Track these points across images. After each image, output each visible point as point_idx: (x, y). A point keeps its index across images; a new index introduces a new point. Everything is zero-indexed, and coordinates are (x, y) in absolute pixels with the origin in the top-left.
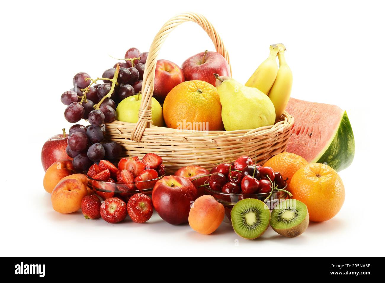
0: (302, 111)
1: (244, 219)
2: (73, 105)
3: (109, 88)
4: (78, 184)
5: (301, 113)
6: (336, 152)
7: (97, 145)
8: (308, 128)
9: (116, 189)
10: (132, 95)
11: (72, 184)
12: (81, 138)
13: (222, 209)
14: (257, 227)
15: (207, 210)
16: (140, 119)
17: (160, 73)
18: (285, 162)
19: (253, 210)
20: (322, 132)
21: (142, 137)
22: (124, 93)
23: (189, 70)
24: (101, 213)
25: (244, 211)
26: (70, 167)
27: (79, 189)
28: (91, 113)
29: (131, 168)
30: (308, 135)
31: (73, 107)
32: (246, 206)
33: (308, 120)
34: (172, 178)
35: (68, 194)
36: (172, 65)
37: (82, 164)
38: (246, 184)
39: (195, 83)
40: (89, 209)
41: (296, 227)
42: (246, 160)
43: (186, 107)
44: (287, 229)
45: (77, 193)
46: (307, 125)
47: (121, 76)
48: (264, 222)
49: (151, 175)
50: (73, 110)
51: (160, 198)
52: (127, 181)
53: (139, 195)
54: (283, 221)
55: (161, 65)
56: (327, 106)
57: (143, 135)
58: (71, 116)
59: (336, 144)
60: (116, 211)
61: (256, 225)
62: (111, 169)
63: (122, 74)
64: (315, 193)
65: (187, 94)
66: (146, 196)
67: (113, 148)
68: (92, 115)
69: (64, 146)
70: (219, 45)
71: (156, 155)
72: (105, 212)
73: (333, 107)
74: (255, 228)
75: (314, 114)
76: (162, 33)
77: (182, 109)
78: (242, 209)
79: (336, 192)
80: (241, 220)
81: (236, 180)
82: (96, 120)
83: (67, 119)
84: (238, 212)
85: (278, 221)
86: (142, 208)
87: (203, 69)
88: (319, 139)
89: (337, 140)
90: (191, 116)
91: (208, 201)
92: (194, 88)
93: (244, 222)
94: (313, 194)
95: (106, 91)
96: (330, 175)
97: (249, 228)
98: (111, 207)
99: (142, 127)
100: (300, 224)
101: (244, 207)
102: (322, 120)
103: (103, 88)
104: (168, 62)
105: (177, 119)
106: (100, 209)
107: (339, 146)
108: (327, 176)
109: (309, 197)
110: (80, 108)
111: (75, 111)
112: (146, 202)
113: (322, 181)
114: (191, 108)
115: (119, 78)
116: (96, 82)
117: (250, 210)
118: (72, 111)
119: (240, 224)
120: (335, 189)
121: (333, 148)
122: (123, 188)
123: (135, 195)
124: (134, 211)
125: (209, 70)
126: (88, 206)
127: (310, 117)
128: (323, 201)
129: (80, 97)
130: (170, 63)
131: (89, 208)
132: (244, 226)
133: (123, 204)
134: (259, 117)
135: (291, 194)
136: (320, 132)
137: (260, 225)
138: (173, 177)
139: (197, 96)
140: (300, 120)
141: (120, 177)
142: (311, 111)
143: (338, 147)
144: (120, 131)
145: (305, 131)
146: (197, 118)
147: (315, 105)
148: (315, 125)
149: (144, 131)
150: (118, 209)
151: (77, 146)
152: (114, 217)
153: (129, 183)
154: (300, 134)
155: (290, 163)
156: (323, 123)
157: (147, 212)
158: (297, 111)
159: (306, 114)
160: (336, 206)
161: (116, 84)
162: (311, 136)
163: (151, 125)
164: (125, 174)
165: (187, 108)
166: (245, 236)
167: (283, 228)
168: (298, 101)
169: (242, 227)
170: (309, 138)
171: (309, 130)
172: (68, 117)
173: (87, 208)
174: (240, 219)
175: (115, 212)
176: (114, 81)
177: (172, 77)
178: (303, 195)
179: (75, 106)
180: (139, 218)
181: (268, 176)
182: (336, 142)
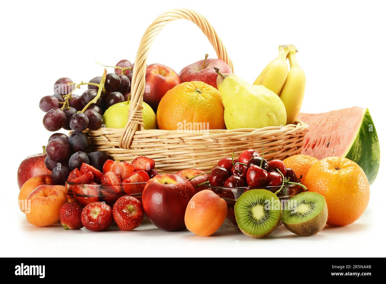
0: (318, 123)
1: (250, 213)
2: (53, 110)
3: (95, 94)
4: (56, 190)
5: (317, 126)
6: (358, 157)
7: (79, 153)
8: (325, 138)
9: (101, 193)
10: (122, 101)
11: (49, 190)
12: (61, 144)
13: (224, 204)
14: (266, 222)
15: (206, 205)
16: (130, 121)
17: (153, 76)
18: (299, 163)
19: (260, 203)
20: (341, 138)
21: (131, 143)
22: (112, 101)
23: (188, 76)
24: (82, 219)
25: (250, 204)
26: (49, 181)
27: (58, 195)
28: (73, 116)
29: (118, 171)
30: (325, 145)
31: (53, 112)
32: (252, 198)
33: (325, 130)
34: (165, 176)
35: (45, 200)
36: (167, 69)
37: (62, 175)
38: (252, 176)
39: (193, 84)
40: (68, 216)
41: (312, 220)
42: (252, 153)
43: (182, 108)
44: (302, 222)
45: (55, 200)
46: (324, 135)
47: (109, 81)
48: (273, 216)
49: (141, 178)
50: (53, 115)
51: (150, 197)
52: (113, 183)
53: (127, 198)
54: (296, 215)
55: (154, 68)
56: (346, 110)
57: (133, 139)
58: (50, 123)
59: (358, 147)
60: (100, 215)
61: (264, 220)
62: (95, 173)
63: (109, 79)
64: (334, 187)
65: (184, 94)
66: (134, 199)
67: (99, 157)
68: (74, 119)
69: (43, 161)
70: (221, 53)
71: (148, 158)
72: (87, 217)
73: (352, 109)
74: (264, 222)
75: (332, 122)
76: (156, 25)
77: (178, 110)
78: (248, 201)
79: (359, 186)
80: (247, 214)
81: (240, 175)
82: (79, 123)
83: (46, 126)
84: (244, 205)
85: (291, 215)
86: (130, 212)
87: (203, 74)
88: (338, 146)
89: (359, 142)
90: (189, 118)
91: (206, 195)
92: (191, 88)
93: (251, 217)
94: (332, 188)
95: (91, 96)
96: (351, 167)
97: (256, 223)
98: (94, 212)
99: (132, 130)
100: (317, 216)
101: (250, 199)
102: (341, 126)
103: (88, 93)
104: (162, 66)
105: (173, 123)
106: (81, 215)
107: (361, 149)
108: (347, 169)
109: (327, 192)
110: (62, 114)
111: (55, 117)
112: (135, 205)
113: (342, 174)
114: (189, 109)
115: (106, 84)
116: (80, 86)
117: (256, 202)
118: (51, 117)
119: (245, 219)
120: (358, 183)
121: (355, 152)
122: (108, 192)
123: (123, 197)
124: (121, 215)
125: (210, 75)
126: (67, 212)
127: (327, 127)
128: (344, 196)
129: (61, 103)
130: (165, 67)
131: (68, 214)
132: (250, 221)
133: (108, 208)
134: (267, 115)
135: (306, 187)
136: (339, 138)
137: (269, 219)
138: (167, 175)
139: (195, 95)
140: (315, 133)
141: (105, 178)
142: (328, 121)
143: (360, 151)
144: (107, 138)
145: (322, 142)
146: (195, 120)
147: (332, 113)
148: (333, 133)
149: (134, 135)
150: (102, 213)
151: (56, 154)
152: (98, 223)
153: (115, 186)
154: (316, 147)
155: (304, 162)
156: (342, 128)
157: (137, 216)
158: (312, 124)
159: (322, 124)
160: (359, 203)
161: (103, 90)
162: (328, 146)
163: (142, 128)
164: (111, 176)
165: (184, 109)
166: (252, 232)
167: (297, 222)
168: (312, 115)
169: (248, 223)
170: (326, 148)
171: (327, 140)
172: (47, 124)
173: (66, 215)
174: (245, 213)
175: (98, 217)
176: (101, 86)
177: (167, 81)
178: (320, 190)
179: (55, 111)
180: (127, 223)
181: (278, 169)
182: (358, 144)
